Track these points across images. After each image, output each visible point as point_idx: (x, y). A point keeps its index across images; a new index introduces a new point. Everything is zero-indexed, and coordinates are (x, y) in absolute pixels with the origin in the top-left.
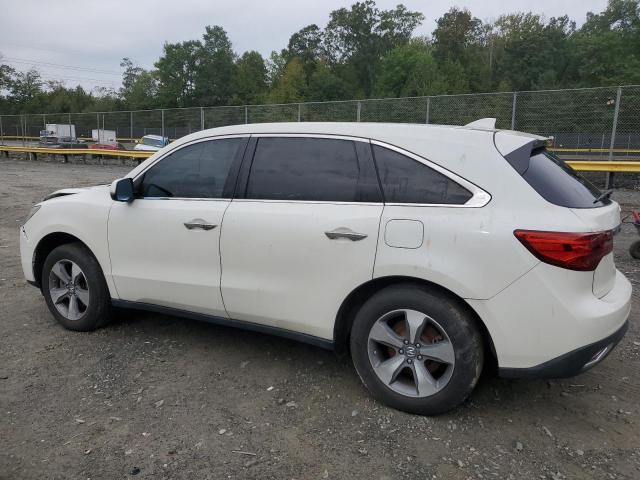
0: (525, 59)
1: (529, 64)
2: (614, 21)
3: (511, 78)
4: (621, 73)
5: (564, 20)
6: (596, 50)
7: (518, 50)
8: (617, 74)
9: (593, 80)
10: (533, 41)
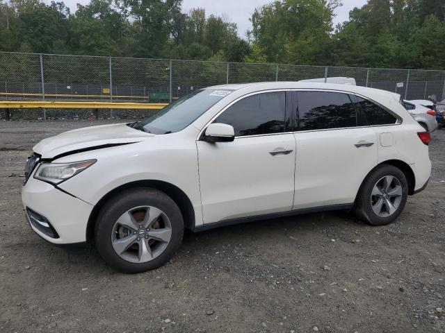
0: (39, 28)
1: (43, 33)
2: (96, 12)
3: (30, 41)
4: (107, 47)
5: (61, 5)
6: (89, 30)
7: (32, 20)
8: (104, 48)
9: (90, 50)
10: (43, 16)
